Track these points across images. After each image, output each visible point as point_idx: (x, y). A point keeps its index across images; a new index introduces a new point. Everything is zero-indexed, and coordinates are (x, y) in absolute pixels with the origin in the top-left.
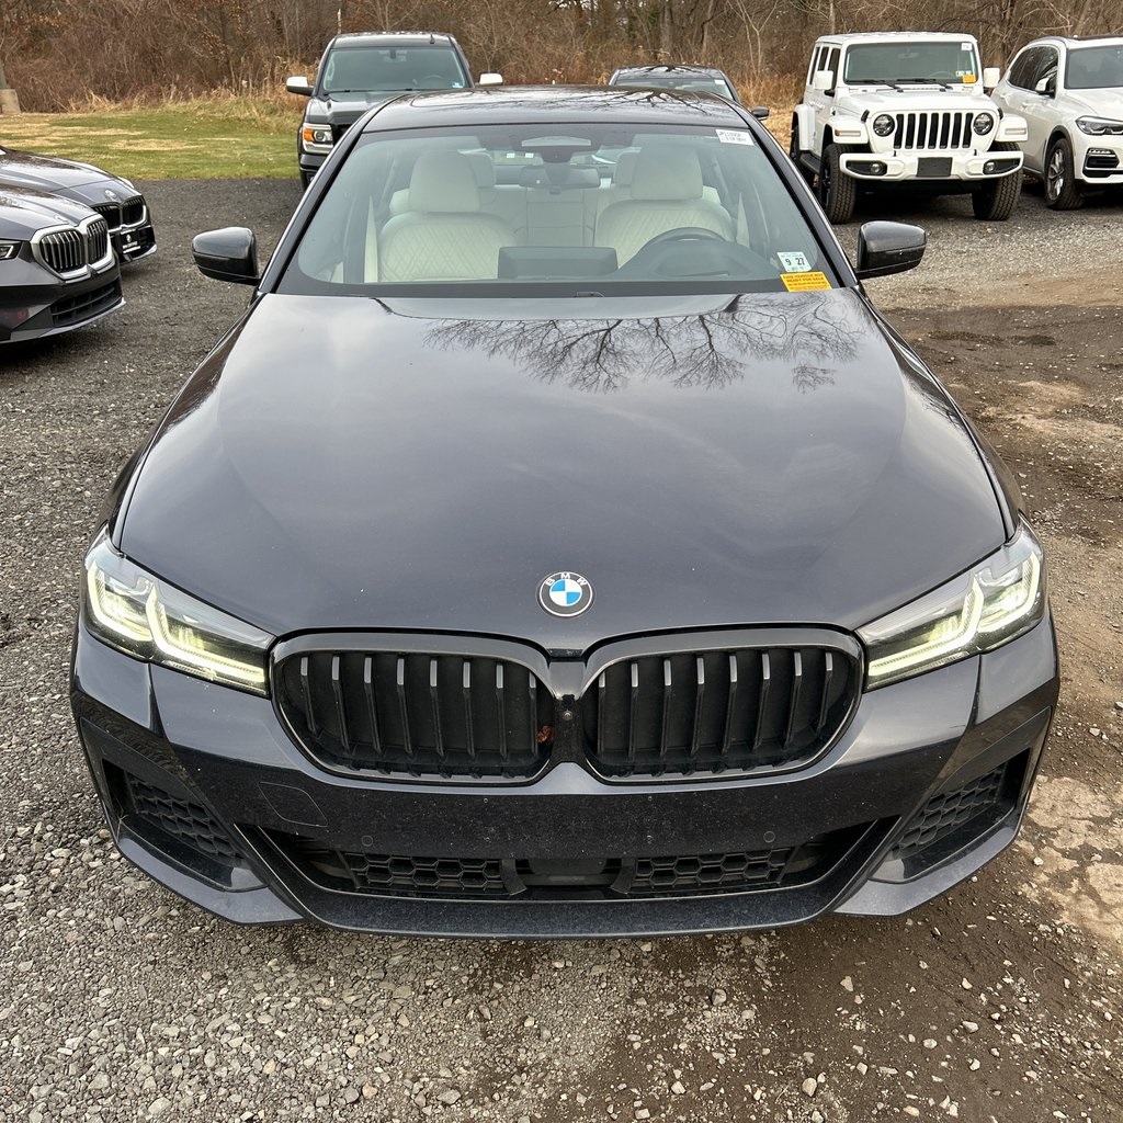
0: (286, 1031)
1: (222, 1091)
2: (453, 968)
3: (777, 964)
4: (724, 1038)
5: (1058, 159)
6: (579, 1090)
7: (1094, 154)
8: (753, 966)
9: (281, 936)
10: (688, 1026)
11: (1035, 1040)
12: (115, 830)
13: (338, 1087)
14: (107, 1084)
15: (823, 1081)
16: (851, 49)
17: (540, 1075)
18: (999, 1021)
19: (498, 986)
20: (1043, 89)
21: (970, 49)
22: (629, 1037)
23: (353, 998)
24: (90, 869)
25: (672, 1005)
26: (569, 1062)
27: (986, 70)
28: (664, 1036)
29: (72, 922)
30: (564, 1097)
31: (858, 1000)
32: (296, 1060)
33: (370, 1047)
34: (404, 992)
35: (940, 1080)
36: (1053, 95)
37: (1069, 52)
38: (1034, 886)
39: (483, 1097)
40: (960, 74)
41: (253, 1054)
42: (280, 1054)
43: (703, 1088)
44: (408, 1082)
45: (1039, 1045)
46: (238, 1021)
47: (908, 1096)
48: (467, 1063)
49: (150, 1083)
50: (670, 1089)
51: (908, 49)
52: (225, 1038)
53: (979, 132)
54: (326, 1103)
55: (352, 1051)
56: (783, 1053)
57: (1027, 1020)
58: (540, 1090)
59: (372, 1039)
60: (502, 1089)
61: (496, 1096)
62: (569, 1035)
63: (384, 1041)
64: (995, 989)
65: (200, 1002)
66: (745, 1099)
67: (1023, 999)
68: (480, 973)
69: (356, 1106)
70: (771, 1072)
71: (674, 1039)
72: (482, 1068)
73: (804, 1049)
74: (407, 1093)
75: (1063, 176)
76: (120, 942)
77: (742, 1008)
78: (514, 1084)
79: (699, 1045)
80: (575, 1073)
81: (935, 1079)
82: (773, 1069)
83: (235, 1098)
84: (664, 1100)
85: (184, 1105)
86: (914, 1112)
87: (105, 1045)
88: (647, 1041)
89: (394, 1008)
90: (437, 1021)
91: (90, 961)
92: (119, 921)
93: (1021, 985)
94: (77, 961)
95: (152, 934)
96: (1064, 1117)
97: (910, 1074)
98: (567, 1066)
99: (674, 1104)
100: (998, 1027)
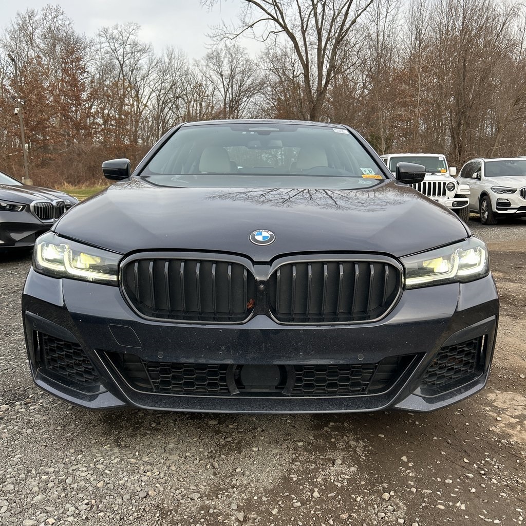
0: (110, 471)
1: (74, 493)
2: (200, 450)
3: (368, 451)
4: (341, 477)
5: (485, 204)
6: (264, 495)
7: (500, 201)
8: (355, 452)
9: (112, 438)
10: (322, 473)
11: (503, 481)
12: (35, 374)
13: (135, 491)
14: (13, 488)
15: (393, 494)
16: (392, 158)
17: (243, 489)
18: (484, 474)
19: (223, 456)
20: (476, 177)
21: (443, 159)
22: (291, 476)
23: (147, 459)
24: (18, 412)
25: (313, 465)
26: (258, 485)
27: (450, 168)
28: (309, 476)
29: (5, 430)
30: (255, 498)
31: (410, 465)
32: (114, 481)
33: (154, 477)
34: (174, 457)
35: (455, 496)
36: (480, 179)
37: (485, 163)
38: (498, 427)
39: (212, 497)
40: (439, 169)
41: (92, 479)
42: (106, 479)
43: (329, 495)
44: (173, 490)
45: (506, 484)
46: (86, 467)
47: (438, 501)
48: (205, 484)
49: (36, 489)
50: (312, 495)
51: (416, 159)
52: (78, 473)
53: (449, 190)
54: (129, 498)
55: (144, 478)
56: (372, 484)
57: (498, 474)
58: (243, 495)
59: (156, 474)
60: (223, 494)
61: (219, 496)
62: (259, 475)
63: (162, 475)
64: (481, 463)
65: (67, 460)
66: (352, 500)
67: (496, 467)
68: (214, 452)
69: (144, 499)
70: (366, 491)
71: (315, 477)
72: (213, 486)
73: (382, 482)
74: (172, 494)
75: (487, 211)
76: (29, 438)
77: (349, 466)
78: (229, 492)
79: (328, 479)
80: (262, 489)
81: (452, 495)
82: (366, 489)
83: (80, 495)
84: (308, 500)
85: (53, 497)
86: (442, 507)
87: (14, 474)
88: (300, 477)
89: (168, 463)
90: (191, 469)
91: (12, 445)
92: (30, 431)
93: (495, 462)
94: (6, 444)
95: (46, 436)
96: (522, 511)
97: (439, 493)
98: (258, 486)
99: (314, 501)
100: (484, 477)
